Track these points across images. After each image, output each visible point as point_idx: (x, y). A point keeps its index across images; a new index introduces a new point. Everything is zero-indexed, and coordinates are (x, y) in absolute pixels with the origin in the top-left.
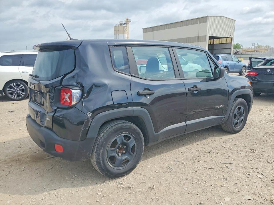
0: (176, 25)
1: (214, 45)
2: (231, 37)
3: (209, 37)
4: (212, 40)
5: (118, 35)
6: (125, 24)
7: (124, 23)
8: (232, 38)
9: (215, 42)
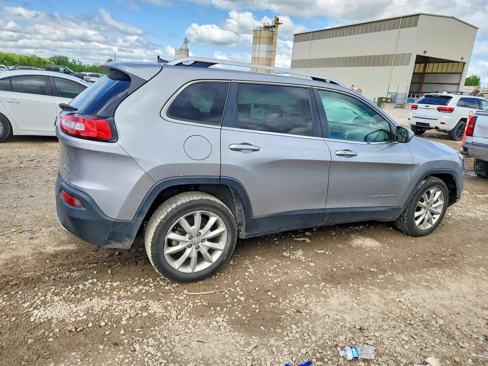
0: (354, 30)
1: (426, 75)
2: (463, 61)
3: (418, 56)
4: (423, 65)
5: (258, 45)
6: (271, 27)
7: (271, 25)
8: (464, 63)
9: (428, 70)
